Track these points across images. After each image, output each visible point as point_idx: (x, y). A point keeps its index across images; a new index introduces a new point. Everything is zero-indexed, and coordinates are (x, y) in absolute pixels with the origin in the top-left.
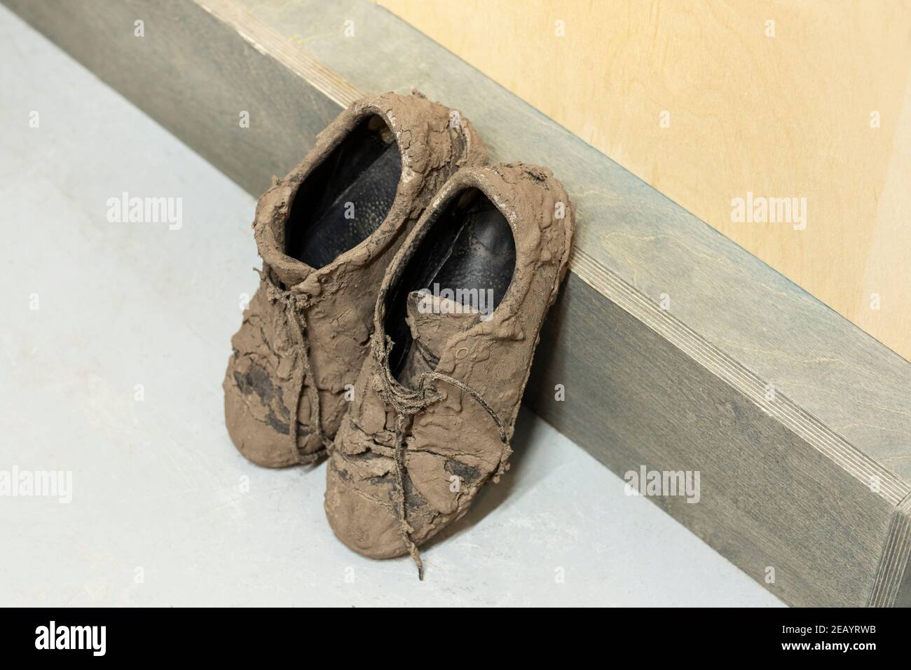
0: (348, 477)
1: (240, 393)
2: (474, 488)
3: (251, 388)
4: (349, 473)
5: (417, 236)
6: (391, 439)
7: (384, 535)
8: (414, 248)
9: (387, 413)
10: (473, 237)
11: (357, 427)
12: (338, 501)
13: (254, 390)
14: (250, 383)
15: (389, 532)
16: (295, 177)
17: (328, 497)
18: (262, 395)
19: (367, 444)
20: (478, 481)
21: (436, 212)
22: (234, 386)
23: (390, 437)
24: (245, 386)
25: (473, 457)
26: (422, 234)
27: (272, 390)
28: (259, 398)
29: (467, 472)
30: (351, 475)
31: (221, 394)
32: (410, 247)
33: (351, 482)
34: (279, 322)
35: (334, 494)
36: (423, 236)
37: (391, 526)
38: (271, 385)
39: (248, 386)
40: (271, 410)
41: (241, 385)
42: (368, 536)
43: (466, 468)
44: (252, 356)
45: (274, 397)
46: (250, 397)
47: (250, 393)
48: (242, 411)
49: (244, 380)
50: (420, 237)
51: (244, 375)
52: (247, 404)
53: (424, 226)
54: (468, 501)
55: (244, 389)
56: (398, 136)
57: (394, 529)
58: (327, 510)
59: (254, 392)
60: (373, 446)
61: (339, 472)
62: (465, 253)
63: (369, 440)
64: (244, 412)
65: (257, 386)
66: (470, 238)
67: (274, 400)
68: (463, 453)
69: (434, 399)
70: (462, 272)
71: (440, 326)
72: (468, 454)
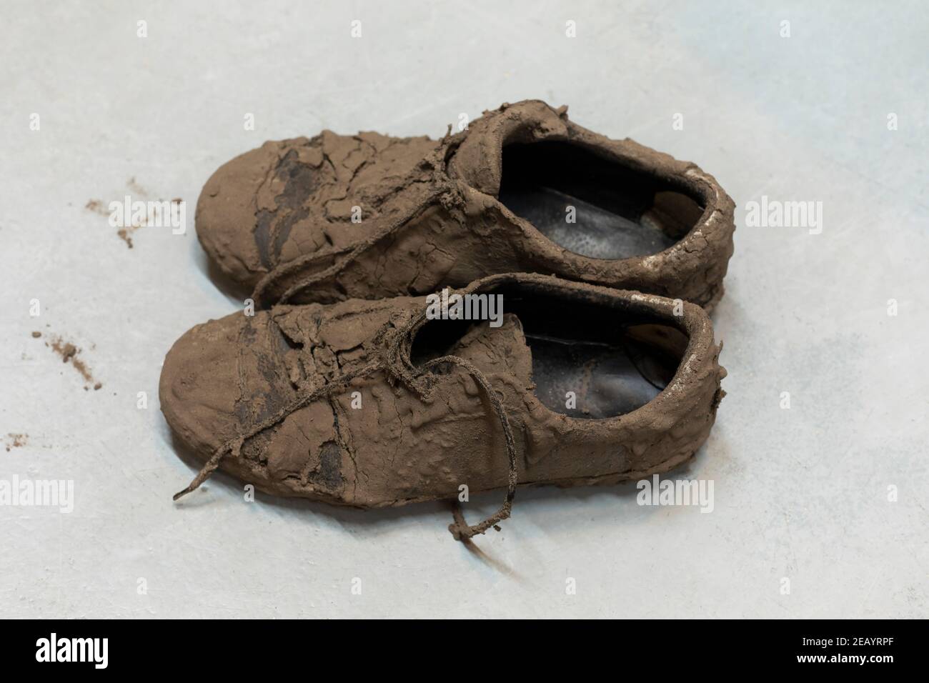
0: (249, 337)
1: (274, 166)
2: (312, 489)
3: (288, 177)
4: (256, 336)
5: (588, 293)
6: (329, 366)
7: (204, 408)
8: (571, 295)
9: (360, 346)
10: (596, 363)
11: (318, 322)
12: (215, 338)
13: (288, 182)
14: (293, 173)
15: (210, 413)
16: (574, 131)
17: (209, 325)
18: (286, 193)
19: (306, 340)
20: (324, 489)
21: (625, 301)
22: (279, 156)
23: (331, 363)
24: (286, 169)
25: (353, 471)
26: (592, 297)
27: (299, 203)
28: (281, 192)
29: (331, 471)
30: (254, 340)
31: (257, 144)
32: (572, 290)
33: (246, 343)
34: (398, 180)
35: (220, 330)
36: (589, 299)
37: (220, 411)
38: (304, 200)
39: (288, 173)
40: (276, 211)
41: (284, 164)
42: (190, 390)
43: (335, 469)
44: (326, 163)
45: (292, 209)
46: (276, 180)
47: (282, 179)
48: (254, 177)
49: (292, 165)
50: (587, 297)
51: (298, 162)
52: (266, 180)
53: (603, 296)
54: (291, 489)
55: (281, 169)
56: (696, 233)
57: (218, 416)
58: (195, 330)
59: (285, 183)
60: (307, 349)
61: (249, 325)
62: (575, 361)
63: (311, 341)
64: (254, 180)
65: (294, 183)
66: (593, 360)
67: (289, 210)
68: (353, 455)
69: (420, 389)
70: (551, 367)
71: (494, 363)
72: (355, 463)
